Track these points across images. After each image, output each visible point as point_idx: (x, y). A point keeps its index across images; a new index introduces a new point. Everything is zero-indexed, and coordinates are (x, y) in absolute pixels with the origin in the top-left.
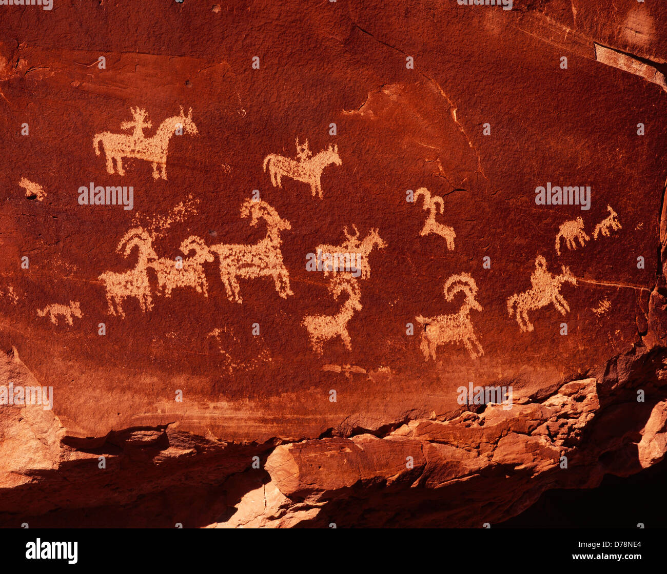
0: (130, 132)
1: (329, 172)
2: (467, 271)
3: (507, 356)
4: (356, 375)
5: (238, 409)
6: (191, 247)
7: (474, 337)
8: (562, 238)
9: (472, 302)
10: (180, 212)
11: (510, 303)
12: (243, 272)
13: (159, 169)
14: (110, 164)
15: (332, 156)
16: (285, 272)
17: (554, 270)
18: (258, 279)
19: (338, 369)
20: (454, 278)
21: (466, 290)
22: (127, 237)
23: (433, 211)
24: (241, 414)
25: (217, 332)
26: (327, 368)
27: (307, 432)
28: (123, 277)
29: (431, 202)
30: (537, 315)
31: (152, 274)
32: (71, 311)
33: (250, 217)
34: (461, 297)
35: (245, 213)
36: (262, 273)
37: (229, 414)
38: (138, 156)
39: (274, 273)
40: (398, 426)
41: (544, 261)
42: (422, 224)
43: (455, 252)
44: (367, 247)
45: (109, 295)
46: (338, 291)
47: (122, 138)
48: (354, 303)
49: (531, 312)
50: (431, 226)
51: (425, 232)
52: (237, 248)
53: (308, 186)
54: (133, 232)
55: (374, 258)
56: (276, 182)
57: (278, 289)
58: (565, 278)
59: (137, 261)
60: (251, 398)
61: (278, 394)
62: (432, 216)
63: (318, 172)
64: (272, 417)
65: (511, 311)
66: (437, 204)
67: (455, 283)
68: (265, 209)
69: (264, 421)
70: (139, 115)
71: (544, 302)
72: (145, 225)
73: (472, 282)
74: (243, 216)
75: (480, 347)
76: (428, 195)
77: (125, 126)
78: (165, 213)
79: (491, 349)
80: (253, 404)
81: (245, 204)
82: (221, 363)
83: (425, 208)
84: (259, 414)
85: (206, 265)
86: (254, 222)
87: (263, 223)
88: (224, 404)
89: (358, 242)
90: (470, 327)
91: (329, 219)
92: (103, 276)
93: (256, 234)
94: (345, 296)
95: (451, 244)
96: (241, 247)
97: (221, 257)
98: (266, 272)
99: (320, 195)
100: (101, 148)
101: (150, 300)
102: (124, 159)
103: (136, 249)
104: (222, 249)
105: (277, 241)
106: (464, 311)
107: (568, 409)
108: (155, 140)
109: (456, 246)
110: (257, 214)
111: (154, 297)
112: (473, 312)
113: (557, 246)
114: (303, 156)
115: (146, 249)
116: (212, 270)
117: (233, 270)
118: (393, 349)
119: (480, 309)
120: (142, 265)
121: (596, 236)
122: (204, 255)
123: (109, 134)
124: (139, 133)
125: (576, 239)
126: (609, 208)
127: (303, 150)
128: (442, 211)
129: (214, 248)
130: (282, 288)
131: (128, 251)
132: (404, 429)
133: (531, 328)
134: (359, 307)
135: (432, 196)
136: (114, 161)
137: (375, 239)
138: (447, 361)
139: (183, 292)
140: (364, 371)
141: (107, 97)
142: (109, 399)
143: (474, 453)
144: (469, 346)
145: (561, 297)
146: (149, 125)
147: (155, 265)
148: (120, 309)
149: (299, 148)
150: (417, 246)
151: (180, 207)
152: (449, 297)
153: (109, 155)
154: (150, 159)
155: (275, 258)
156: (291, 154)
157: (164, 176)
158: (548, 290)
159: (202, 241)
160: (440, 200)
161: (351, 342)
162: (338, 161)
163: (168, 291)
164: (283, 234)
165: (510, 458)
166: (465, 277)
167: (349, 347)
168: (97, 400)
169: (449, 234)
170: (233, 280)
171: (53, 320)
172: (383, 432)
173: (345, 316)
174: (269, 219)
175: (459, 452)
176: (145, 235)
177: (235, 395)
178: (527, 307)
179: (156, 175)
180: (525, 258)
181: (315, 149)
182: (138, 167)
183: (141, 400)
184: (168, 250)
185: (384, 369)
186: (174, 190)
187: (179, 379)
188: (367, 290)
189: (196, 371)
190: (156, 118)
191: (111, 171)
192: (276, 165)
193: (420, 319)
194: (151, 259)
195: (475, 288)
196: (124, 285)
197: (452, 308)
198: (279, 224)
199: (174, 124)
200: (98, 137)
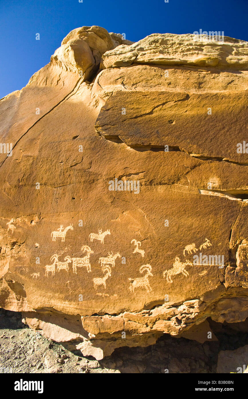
0: (59, 231)
1: (107, 237)
2: (148, 263)
3: (161, 292)
4: (106, 297)
6: (67, 259)
7: (149, 285)
8: (186, 251)
9: (149, 273)
10: (66, 249)
11: (164, 273)
12: (79, 265)
13: (63, 239)
14: (53, 239)
15: (108, 232)
16: (90, 265)
18: (82, 267)
19: (101, 294)
20: (143, 266)
21: (148, 269)
22: (53, 256)
23: (138, 246)
24: (72, 306)
25: (69, 282)
26: (97, 294)
27: (88, 314)
28: (50, 266)
29: (137, 243)
30: (175, 277)
31: (56, 266)
32: (37, 275)
33: (83, 250)
34: (146, 272)
35: (82, 249)
36: (84, 265)
37: (68, 306)
38: (59, 236)
39: (87, 265)
40: (119, 314)
41: (178, 259)
42: (133, 250)
43: (145, 258)
44: (115, 257)
45: (46, 271)
46: (104, 270)
47: (57, 232)
48: (109, 274)
49: (172, 276)
50: (137, 250)
51: (134, 252)
52: (78, 259)
53: (100, 241)
54: (54, 255)
56: (92, 240)
57: (87, 270)
58: (188, 264)
59: (53, 262)
62: (137, 247)
63: (104, 237)
64: (79, 308)
65: (164, 276)
66: (139, 244)
67: (144, 267)
68: (87, 248)
69: (77, 309)
70: (61, 226)
71: (178, 273)
72: (57, 253)
73: (150, 267)
74: (82, 250)
75: (151, 288)
76: (136, 241)
77: (58, 229)
78: (62, 250)
79: (155, 290)
80: (75, 303)
81: (83, 247)
82: (68, 291)
83: (135, 245)
84: (76, 307)
85: (69, 263)
86: (84, 252)
87: (86, 252)
88: (67, 302)
89: (112, 256)
90: (148, 281)
91: (104, 250)
92: (46, 266)
94: (106, 272)
95: (143, 256)
96: (79, 258)
97: (73, 261)
99: (103, 243)
100: (53, 235)
101: (55, 272)
103: (54, 259)
104: (74, 259)
105: (89, 256)
106: (146, 276)
107: (186, 311)
108: (63, 232)
109: (145, 256)
110: (85, 249)
111: (56, 272)
112: (149, 276)
113: (184, 254)
114: (100, 233)
115: (56, 259)
116: (70, 265)
117: (76, 265)
118: (119, 288)
119: (152, 275)
120: (54, 264)
121: (200, 249)
122: (69, 261)
123: (55, 232)
124: (60, 231)
125: (192, 251)
126: (206, 239)
127: (100, 231)
128: (140, 245)
129: (72, 259)
130: (89, 269)
131: (52, 260)
132: (121, 315)
133: (172, 282)
134: (110, 275)
135: (137, 241)
136: (54, 238)
137: (118, 255)
138: (138, 293)
139: (62, 271)
140: (109, 295)
142: (40, 299)
143: (145, 326)
144: (147, 288)
145: (185, 271)
146: (63, 229)
147: (57, 264)
148: (47, 275)
149: (99, 231)
150: (132, 256)
151: (66, 248)
152: (141, 272)
153: (54, 236)
154: (61, 237)
155: (88, 261)
156: (97, 233)
157: (64, 241)
158: (180, 268)
159: (70, 257)
160: (140, 242)
161: (106, 286)
162: (109, 234)
163: (59, 270)
165: (159, 329)
166: (148, 265)
167: (105, 288)
168: (37, 298)
169: (142, 252)
170: (75, 267)
171: (33, 277)
173: (106, 278)
174: (88, 251)
175: (139, 325)
176: (57, 256)
177: (70, 300)
178: (171, 274)
179: (62, 241)
180: (171, 258)
181: (103, 231)
182: (59, 239)
183: (47, 300)
184: (61, 259)
185: (115, 295)
186: (66, 244)
187: (57, 295)
188: (114, 270)
189: (61, 293)
190: (65, 227)
191: (53, 240)
192: (93, 236)
193: (130, 279)
194: (56, 262)
195: (151, 269)
196: (50, 268)
197: (142, 275)
198: (90, 251)
199: (68, 228)
200: (53, 232)
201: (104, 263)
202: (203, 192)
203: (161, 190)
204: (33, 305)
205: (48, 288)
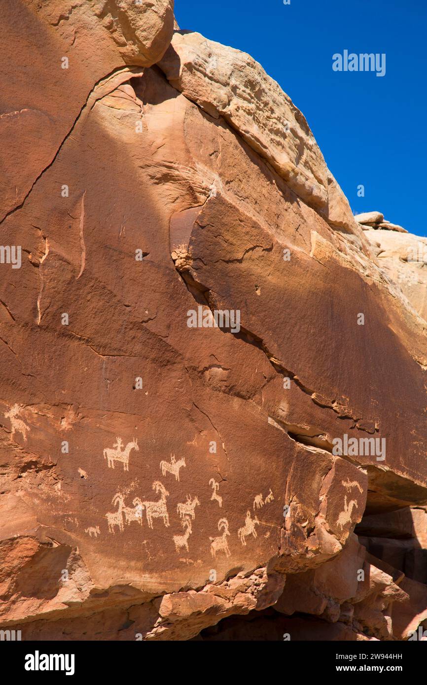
0: (116, 448)
1: (182, 470)
2: (225, 517)
3: (238, 557)
4: (191, 563)
5: (151, 578)
6: (136, 502)
7: (228, 547)
8: (255, 503)
9: (227, 532)
10: (133, 486)
11: (239, 532)
12: (154, 515)
13: (126, 466)
14: (109, 463)
15: (182, 463)
16: (167, 515)
17: (253, 518)
19: (185, 561)
20: (221, 520)
21: (225, 525)
22: (115, 497)
23: (215, 489)
24: (153, 580)
25: (145, 542)
26: (181, 560)
27: (174, 589)
28: (114, 515)
29: (215, 485)
33: (156, 489)
34: (223, 528)
35: (154, 487)
36: (160, 515)
37: (149, 580)
38: (119, 460)
39: (164, 515)
40: (203, 588)
41: (249, 513)
44: (194, 505)
45: (109, 523)
46: (184, 525)
47: (113, 451)
48: (189, 530)
49: (245, 537)
50: (214, 496)
51: (212, 499)
53: (174, 475)
54: (117, 495)
55: (196, 509)
56: (164, 473)
57: (165, 523)
58: (256, 521)
59: (118, 508)
60: (156, 572)
61: (165, 571)
62: (215, 491)
63: (178, 470)
64: (163, 582)
65: (239, 536)
66: (217, 486)
67: (221, 522)
68: (160, 485)
69: (160, 583)
70: (119, 440)
71: (249, 532)
73: (227, 522)
74: (153, 489)
75: (230, 552)
76: (214, 482)
77: (115, 445)
78: (128, 486)
79: (234, 552)
80: (157, 576)
81: (154, 483)
82: (147, 556)
83: (213, 487)
84: (159, 580)
87: (160, 492)
88: (147, 575)
89: (191, 502)
90: (226, 542)
91: (181, 491)
92: (107, 515)
93: (157, 498)
94: (186, 527)
95: (220, 504)
96: (153, 503)
97: (147, 507)
98: (161, 515)
99: (179, 480)
100: (106, 456)
101: (123, 526)
102: (114, 460)
103: (118, 502)
104: (147, 504)
105: (165, 501)
106: (224, 535)
108: (125, 453)
109: (222, 505)
110: (158, 488)
111: (124, 525)
113: (254, 507)
114: (173, 462)
115: (122, 504)
117: (150, 513)
118: (202, 552)
119: (229, 534)
120: (120, 510)
121: (266, 502)
122: (141, 506)
123: (108, 449)
124: (119, 449)
125: (260, 503)
126: (270, 490)
128: (218, 489)
129: (144, 503)
130: (166, 522)
131: (115, 504)
132: (205, 588)
133: (245, 544)
134: (191, 532)
135: (216, 482)
136: (111, 461)
137: (196, 501)
139: (134, 523)
140: (193, 562)
141: (108, 432)
142: (110, 572)
144: (226, 552)
145: (254, 530)
146: (123, 446)
147: (125, 510)
148: (113, 530)
149: (172, 458)
150: (210, 505)
151: (133, 484)
152: (220, 529)
153: (109, 459)
154: (123, 461)
155: (164, 509)
156: (169, 461)
157: (128, 469)
158: (251, 526)
159: (140, 500)
160: (218, 484)
161: (189, 548)
162: (185, 465)
163: (129, 522)
164: (167, 498)
166: (225, 520)
167: (188, 550)
168: (106, 571)
169: (220, 499)
170: (151, 518)
171: (90, 534)
172: (198, 590)
173: (187, 536)
174: (162, 491)
176: (121, 496)
177: (151, 571)
178: (244, 534)
179: (125, 469)
180: (243, 511)
181: (177, 459)
182: (119, 464)
183: (120, 572)
184: (129, 503)
185: (199, 561)
186: (130, 476)
187: (133, 564)
189: (138, 560)
190: (125, 443)
191: (109, 466)
192: (164, 466)
193: (211, 538)
194: (123, 508)
195: (228, 525)
196: (114, 519)
198: (165, 493)
200: (105, 451)
201: (184, 512)
202: (270, 421)
203: (236, 404)
204: (101, 583)
205: (119, 555)
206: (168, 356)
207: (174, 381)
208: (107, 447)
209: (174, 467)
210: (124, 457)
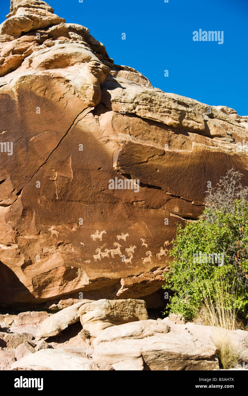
0: (96, 234)
1: (127, 238)
2: (150, 250)
3: (157, 263)
4: (133, 268)
5: (115, 274)
6: (106, 250)
7: (151, 261)
8: (165, 244)
9: (151, 255)
11: (157, 255)
12: (114, 254)
13: (101, 239)
14: (93, 239)
15: (127, 235)
16: (121, 253)
17: (164, 249)
18: (117, 255)
19: (130, 267)
20: (147, 252)
21: (150, 254)
22: (97, 250)
24: (116, 275)
25: (111, 263)
26: (128, 267)
27: (125, 277)
28: (96, 256)
29: (143, 240)
30: (162, 256)
31: (101, 255)
32: (89, 261)
33: (115, 245)
34: (149, 255)
35: (114, 245)
37: (113, 275)
38: (97, 238)
39: (119, 253)
40: (140, 275)
41: (162, 248)
42: (142, 244)
43: (147, 248)
44: (133, 248)
45: (94, 259)
46: (129, 255)
47: (95, 235)
48: (132, 257)
49: (160, 256)
50: (143, 244)
51: (142, 245)
52: (113, 250)
53: (124, 240)
54: (97, 249)
55: (135, 250)
56: (119, 239)
57: (120, 255)
58: (166, 250)
59: (98, 253)
60: (116, 272)
61: (121, 271)
65: (157, 256)
66: (144, 241)
70: (97, 231)
71: (163, 254)
72: (99, 248)
73: (150, 252)
75: (152, 262)
76: (143, 239)
77: (95, 233)
78: (102, 246)
79: (154, 262)
81: (114, 243)
82: (112, 267)
84: (118, 274)
85: (109, 253)
86: (116, 246)
87: (117, 246)
88: (112, 273)
90: (151, 259)
91: (127, 244)
92: (93, 256)
94: (130, 256)
95: (147, 247)
96: (114, 250)
97: (111, 252)
98: (118, 253)
99: (126, 241)
100: (92, 237)
101: (100, 259)
102: (96, 238)
103: (98, 251)
104: (111, 250)
105: (119, 248)
106: (149, 256)
108: (100, 235)
110: (116, 245)
112: (151, 257)
113: (164, 245)
114: (123, 235)
115: (100, 251)
116: (110, 254)
118: (138, 263)
119: (152, 256)
120: (99, 254)
121: (171, 243)
122: (108, 251)
124: (97, 234)
125: (167, 244)
126: (173, 239)
127: (123, 234)
129: (110, 250)
131: (97, 252)
132: (141, 275)
133: (160, 258)
134: (133, 257)
137: (135, 247)
138: (147, 265)
139: (105, 257)
141: (92, 229)
142: (95, 274)
143: (152, 278)
145: (165, 253)
146: (99, 233)
147: (101, 254)
148: (96, 260)
150: (141, 247)
151: (104, 244)
152: (147, 255)
153: (93, 238)
155: (119, 251)
156: (121, 235)
157: (102, 240)
158: (163, 252)
159: (108, 249)
160: (145, 240)
162: (128, 235)
163: (103, 257)
164: (120, 247)
166: (149, 251)
167: (131, 264)
168: (94, 274)
169: (146, 245)
170: (113, 255)
171: (87, 263)
172: (137, 276)
173: (131, 259)
174: (118, 245)
175: (149, 278)
176: (99, 249)
177: (114, 272)
179: (100, 240)
180: (159, 248)
181: (125, 234)
182: (98, 239)
183: (100, 274)
184: (103, 251)
185: (137, 266)
186: (103, 242)
187: (106, 270)
188: (134, 255)
189: (108, 269)
190: (100, 231)
191: (94, 240)
192: (119, 237)
193: (142, 258)
195: (151, 253)
197: (148, 256)
198: (119, 246)
199: (103, 232)
200: (91, 235)
201: (129, 251)
202: (171, 214)
203: (152, 211)
204: (92, 277)
205: (99, 268)
206: (115, 200)
207: (120, 208)
208: (92, 234)
209: (124, 237)
210: (100, 236)
